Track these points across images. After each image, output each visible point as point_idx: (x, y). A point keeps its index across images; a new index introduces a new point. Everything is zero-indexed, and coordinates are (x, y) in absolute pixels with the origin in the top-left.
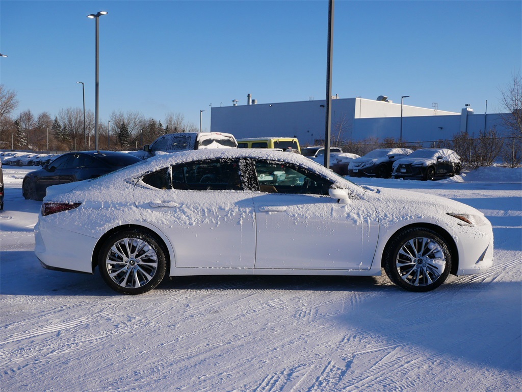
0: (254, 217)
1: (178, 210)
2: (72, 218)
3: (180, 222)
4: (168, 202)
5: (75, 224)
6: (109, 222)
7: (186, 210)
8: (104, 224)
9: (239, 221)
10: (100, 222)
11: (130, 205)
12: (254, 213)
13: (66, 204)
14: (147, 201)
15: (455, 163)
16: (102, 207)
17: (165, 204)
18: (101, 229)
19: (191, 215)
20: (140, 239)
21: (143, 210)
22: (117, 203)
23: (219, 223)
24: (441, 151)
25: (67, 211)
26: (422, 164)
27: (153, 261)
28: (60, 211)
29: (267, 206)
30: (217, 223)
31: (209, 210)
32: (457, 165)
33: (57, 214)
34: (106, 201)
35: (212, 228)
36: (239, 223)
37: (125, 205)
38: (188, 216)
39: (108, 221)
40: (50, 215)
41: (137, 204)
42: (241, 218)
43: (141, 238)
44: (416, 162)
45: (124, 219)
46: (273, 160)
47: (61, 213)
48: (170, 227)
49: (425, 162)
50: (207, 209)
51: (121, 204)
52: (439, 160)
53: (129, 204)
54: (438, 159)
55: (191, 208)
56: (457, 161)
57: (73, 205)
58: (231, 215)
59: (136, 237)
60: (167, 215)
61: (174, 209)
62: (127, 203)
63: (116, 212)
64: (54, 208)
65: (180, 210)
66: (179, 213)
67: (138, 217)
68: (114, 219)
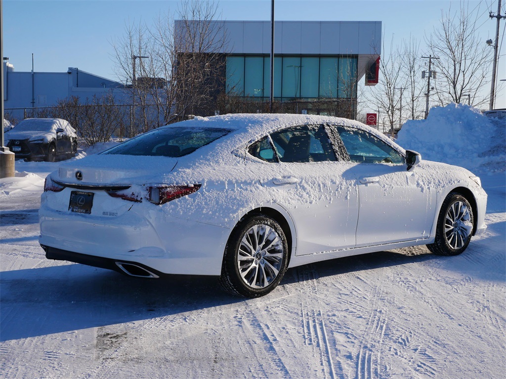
0: (357, 190)
1: (299, 187)
2: (198, 204)
3: (302, 201)
4: (289, 177)
5: (204, 212)
6: (243, 206)
7: (306, 186)
8: (238, 209)
9: (347, 196)
10: (233, 206)
11: (255, 183)
12: (357, 185)
13: (185, 186)
14: (270, 178)
15: (73, 138)
16: (227, 188)
17: (287, 180)
18: (235, 215)
19: (310, 191)
20: (267, 225)
21: (269, 189)
22: (242, 183)
23: (332, 199)
24: (58, 122)
25: (187, 196)
26: (42, 140)
27: (279, 252)
28: (179, 197)
29: (367, 177)
30: (330, 200)
31: (324, 185)
32: (75, 139)
33: (177, 200)
34: (229, 180)
35: (327, 206)
36: (346, 197)
37: (250, 184)
38: (307, 193)
39: (241, 205)
40: (168, 203)
41: (262, 181)
42: (348, 192)
43: (269, 223)
44: (34, 136)
45: (256, 201)
46: (349, 127)
47: (180, 198)
48: (295, 207)
49: (45, 137)
50: (323, 184)
51: (245, 183)
52: (59, 134)
53: (253, 182)
54: (57, 133)
55: (310, 183)
56: (74, 135)
57: (193, 188)
58: (341, 189)
59: (264, 224)
60: (291, 193)
61: (295, 185)
62: (252, 181)
63: (244, 192)
64: (172, 193)
65: (301, 186)
66: (300, 190)
67: (269, 197)
68: (247, 202)
